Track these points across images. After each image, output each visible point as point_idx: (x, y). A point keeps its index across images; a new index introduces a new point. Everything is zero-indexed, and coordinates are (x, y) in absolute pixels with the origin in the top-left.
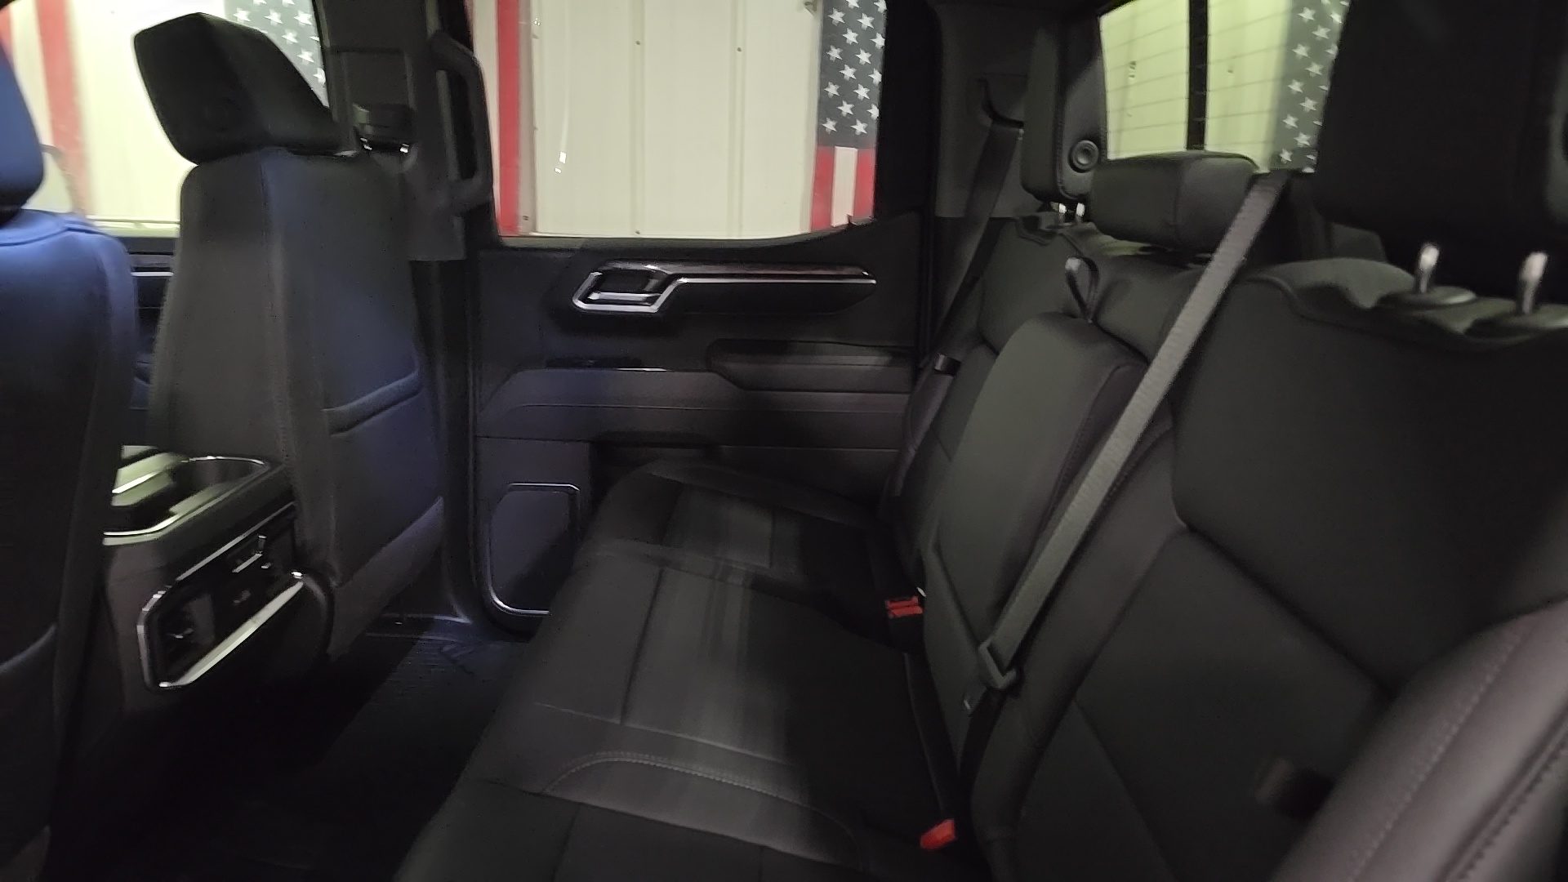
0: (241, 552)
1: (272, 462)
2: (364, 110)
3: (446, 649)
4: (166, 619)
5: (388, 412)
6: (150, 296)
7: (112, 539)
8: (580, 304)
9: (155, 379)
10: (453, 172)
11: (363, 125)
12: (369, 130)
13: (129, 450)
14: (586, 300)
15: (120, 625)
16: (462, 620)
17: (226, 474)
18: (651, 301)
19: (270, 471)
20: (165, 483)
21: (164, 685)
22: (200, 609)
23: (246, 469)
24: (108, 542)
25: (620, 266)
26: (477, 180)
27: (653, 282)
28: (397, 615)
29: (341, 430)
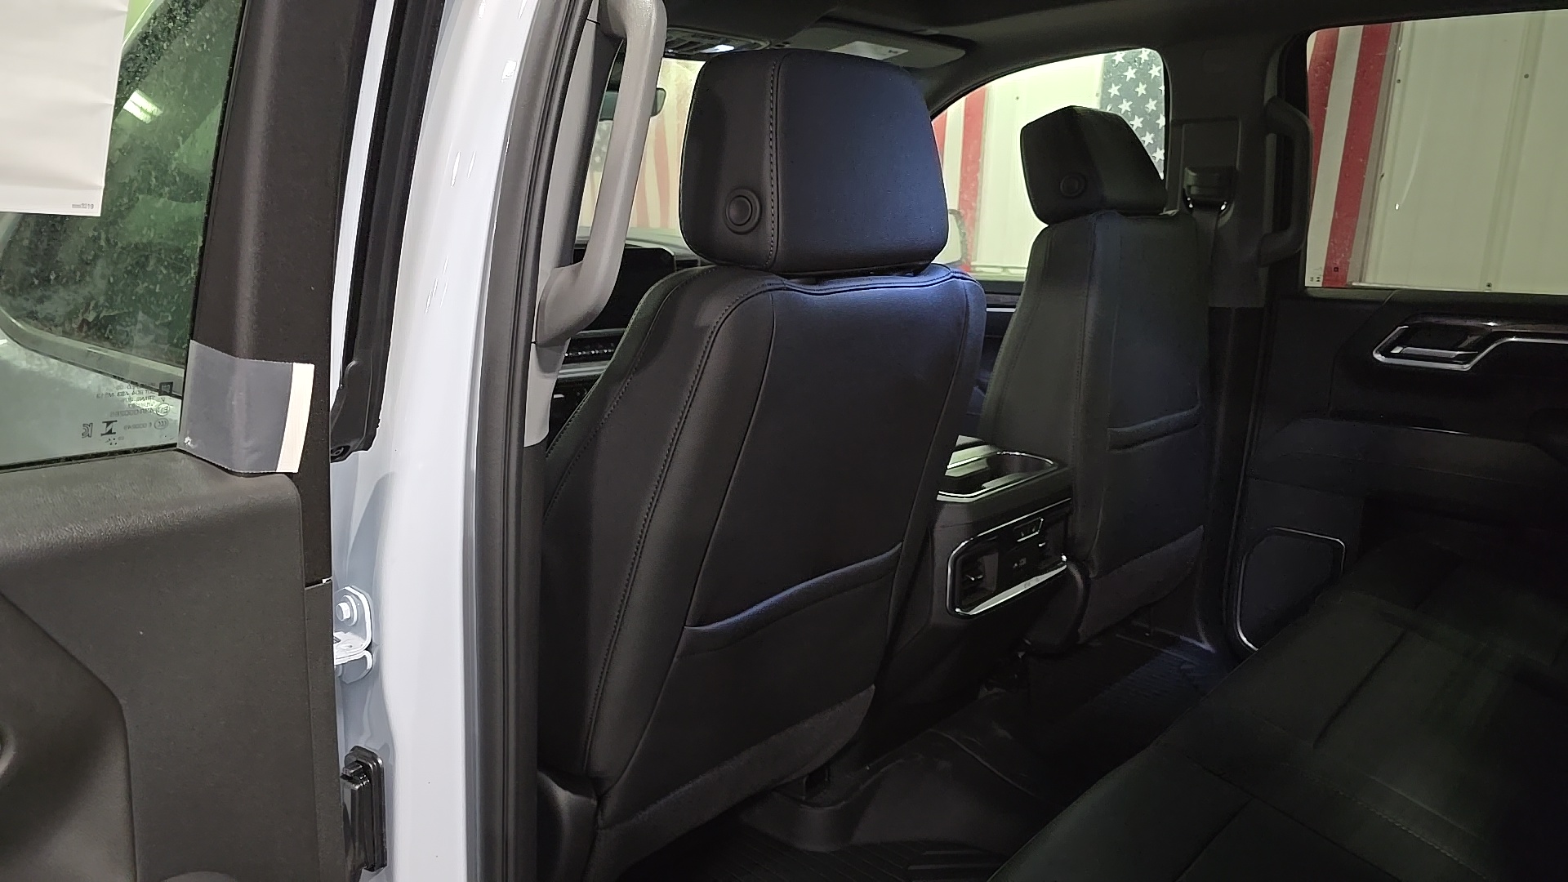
0: (1025, 527)
1: (1061, 463)
2: (1194, 174)
3: (1183, 667)
4: (968, 563)
5: (1162, 440)
6: (996, 327)
7: (942, 497)
8: (1379, 357)
9: (990, 389)
10: (1267, 225)
11: (1189, 187)
12: (1194, 191)
13: (962, 440)
14: (1386, 353)
15: (938, 558)
16: (1206, 646)
17: (1025, 466)
18: (1465, 359)
19: (1057, 470)
20: (983, 465)
21: (957, 610)
22: (990, 563)
23: (1041, 465)
24: (939, 498)
25: (1433, 320)
26: (1290, 234)
27: (1471, 340)
28: (1147, 626)
29: (1119, 448)
